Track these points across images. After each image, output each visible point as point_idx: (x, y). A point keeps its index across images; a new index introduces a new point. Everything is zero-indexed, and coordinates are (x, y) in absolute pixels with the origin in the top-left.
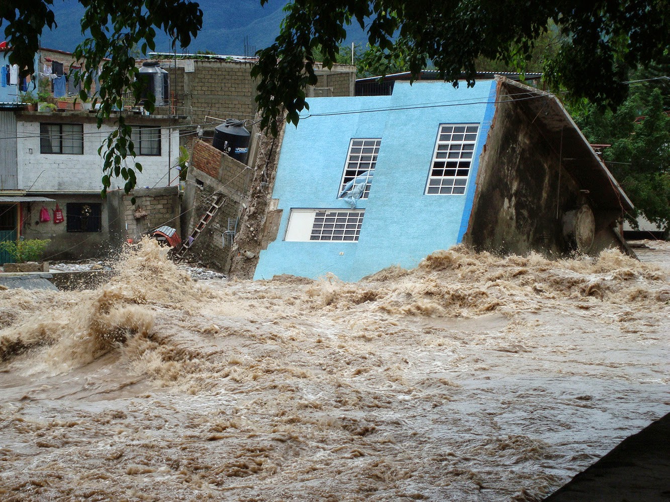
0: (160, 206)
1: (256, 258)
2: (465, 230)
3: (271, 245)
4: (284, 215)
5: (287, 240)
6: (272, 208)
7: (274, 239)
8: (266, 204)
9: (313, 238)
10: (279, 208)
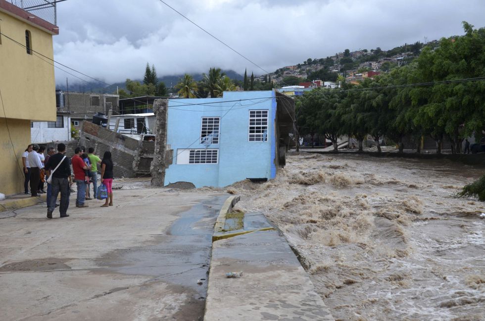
0: (71, 149)
1: (164, 173)
2: (274, 157)
3: (170, 166)
4: (174, 153)
5: (178, 163)
6: (167, 149)
7: (171, 163)
8: (164, 147)
9: (190, 162)
10: (171, 149)
